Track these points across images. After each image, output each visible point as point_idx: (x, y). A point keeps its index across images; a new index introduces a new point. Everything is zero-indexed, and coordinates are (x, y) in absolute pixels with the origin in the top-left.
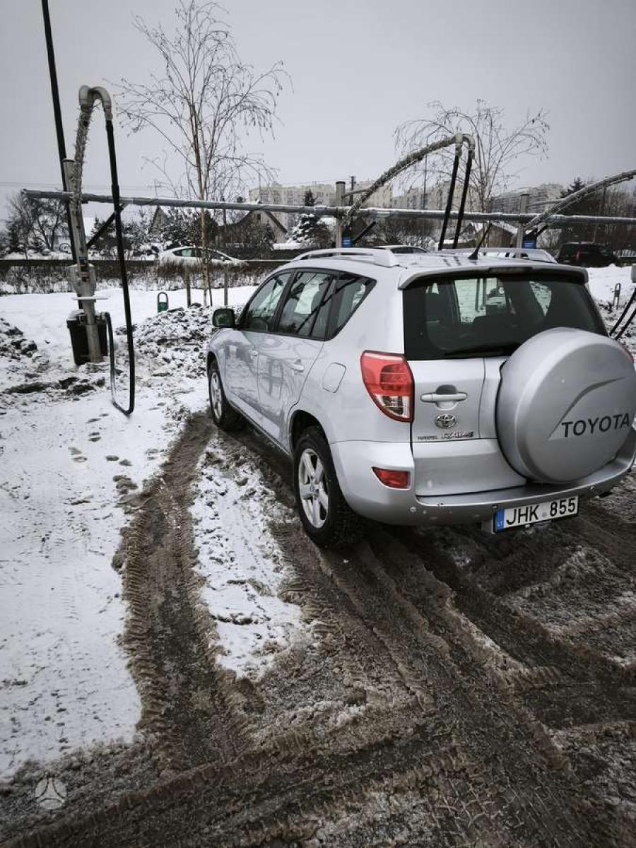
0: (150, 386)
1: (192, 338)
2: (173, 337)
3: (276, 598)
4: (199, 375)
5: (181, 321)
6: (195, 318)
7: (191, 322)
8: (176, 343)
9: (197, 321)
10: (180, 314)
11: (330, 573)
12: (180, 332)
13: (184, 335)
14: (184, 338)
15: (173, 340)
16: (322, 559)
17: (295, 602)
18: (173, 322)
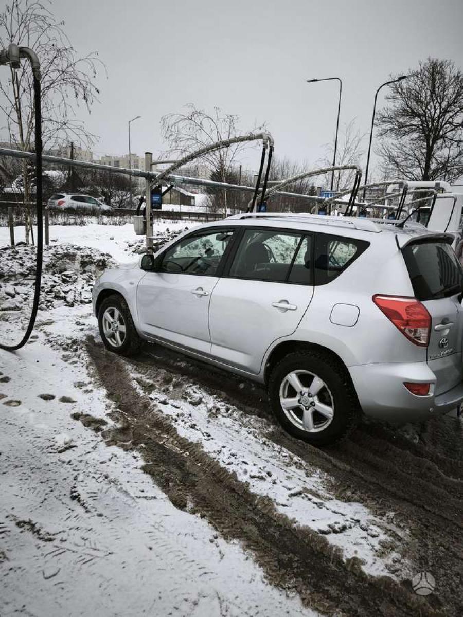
0: (7, 320)
1: (29, 274)
2: (11, 273)
3: (335, 500)
4: (48, 307)
5: (16, 258)
6: (29, 256)
7: (25, 259)
8: (14, 279)
9: (31, 258)
10: (13, 252)
11: (348, 468)
12: (17, 269)
13: (21, 271)
14: (21, 274)
15: (10, 276)
16: (332, 458)
17: (355, 501)
18: (7, 259)
